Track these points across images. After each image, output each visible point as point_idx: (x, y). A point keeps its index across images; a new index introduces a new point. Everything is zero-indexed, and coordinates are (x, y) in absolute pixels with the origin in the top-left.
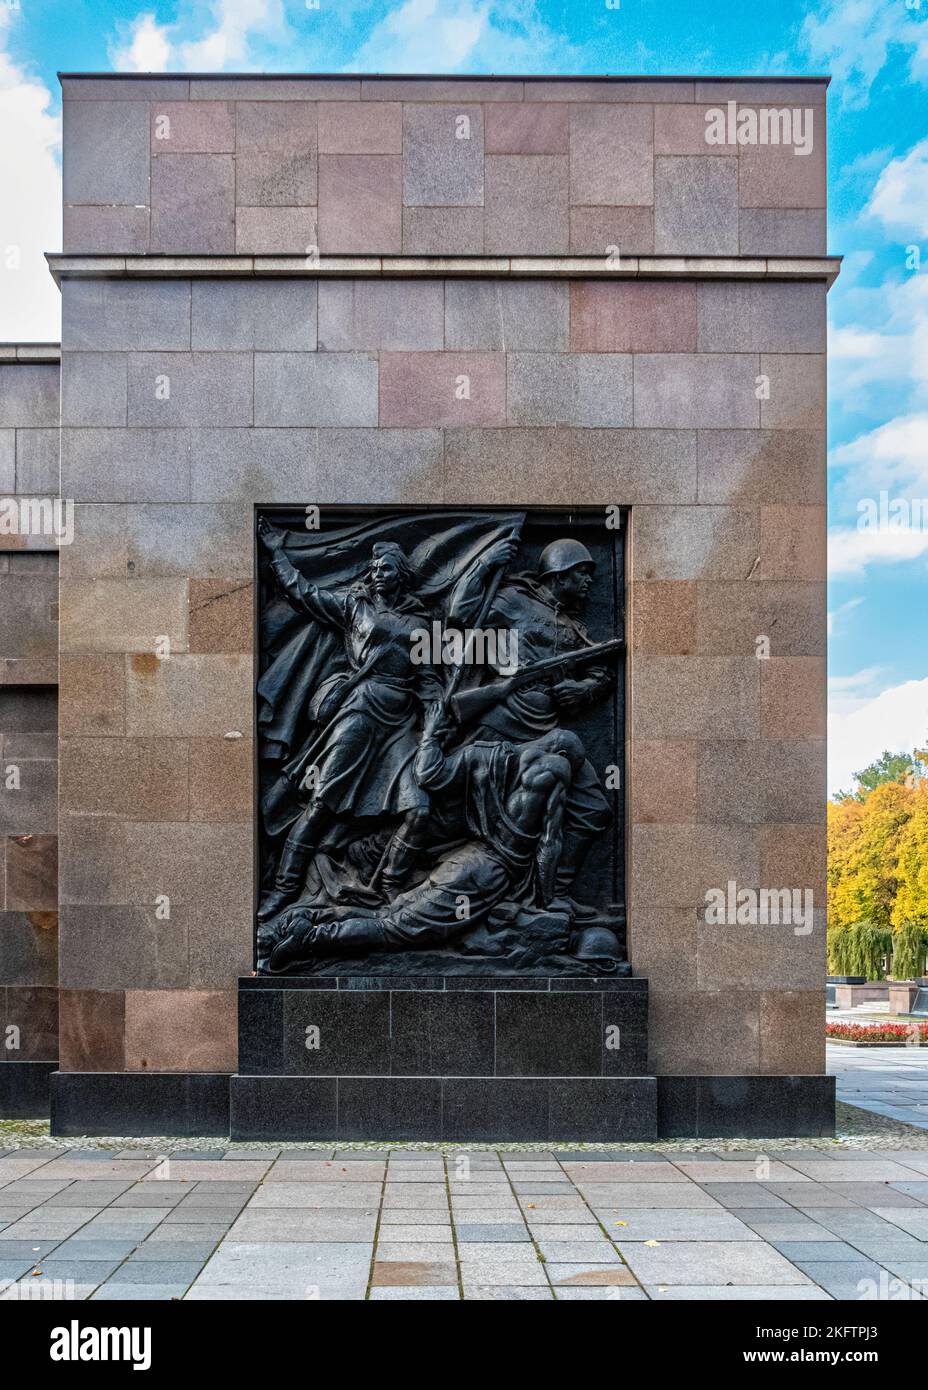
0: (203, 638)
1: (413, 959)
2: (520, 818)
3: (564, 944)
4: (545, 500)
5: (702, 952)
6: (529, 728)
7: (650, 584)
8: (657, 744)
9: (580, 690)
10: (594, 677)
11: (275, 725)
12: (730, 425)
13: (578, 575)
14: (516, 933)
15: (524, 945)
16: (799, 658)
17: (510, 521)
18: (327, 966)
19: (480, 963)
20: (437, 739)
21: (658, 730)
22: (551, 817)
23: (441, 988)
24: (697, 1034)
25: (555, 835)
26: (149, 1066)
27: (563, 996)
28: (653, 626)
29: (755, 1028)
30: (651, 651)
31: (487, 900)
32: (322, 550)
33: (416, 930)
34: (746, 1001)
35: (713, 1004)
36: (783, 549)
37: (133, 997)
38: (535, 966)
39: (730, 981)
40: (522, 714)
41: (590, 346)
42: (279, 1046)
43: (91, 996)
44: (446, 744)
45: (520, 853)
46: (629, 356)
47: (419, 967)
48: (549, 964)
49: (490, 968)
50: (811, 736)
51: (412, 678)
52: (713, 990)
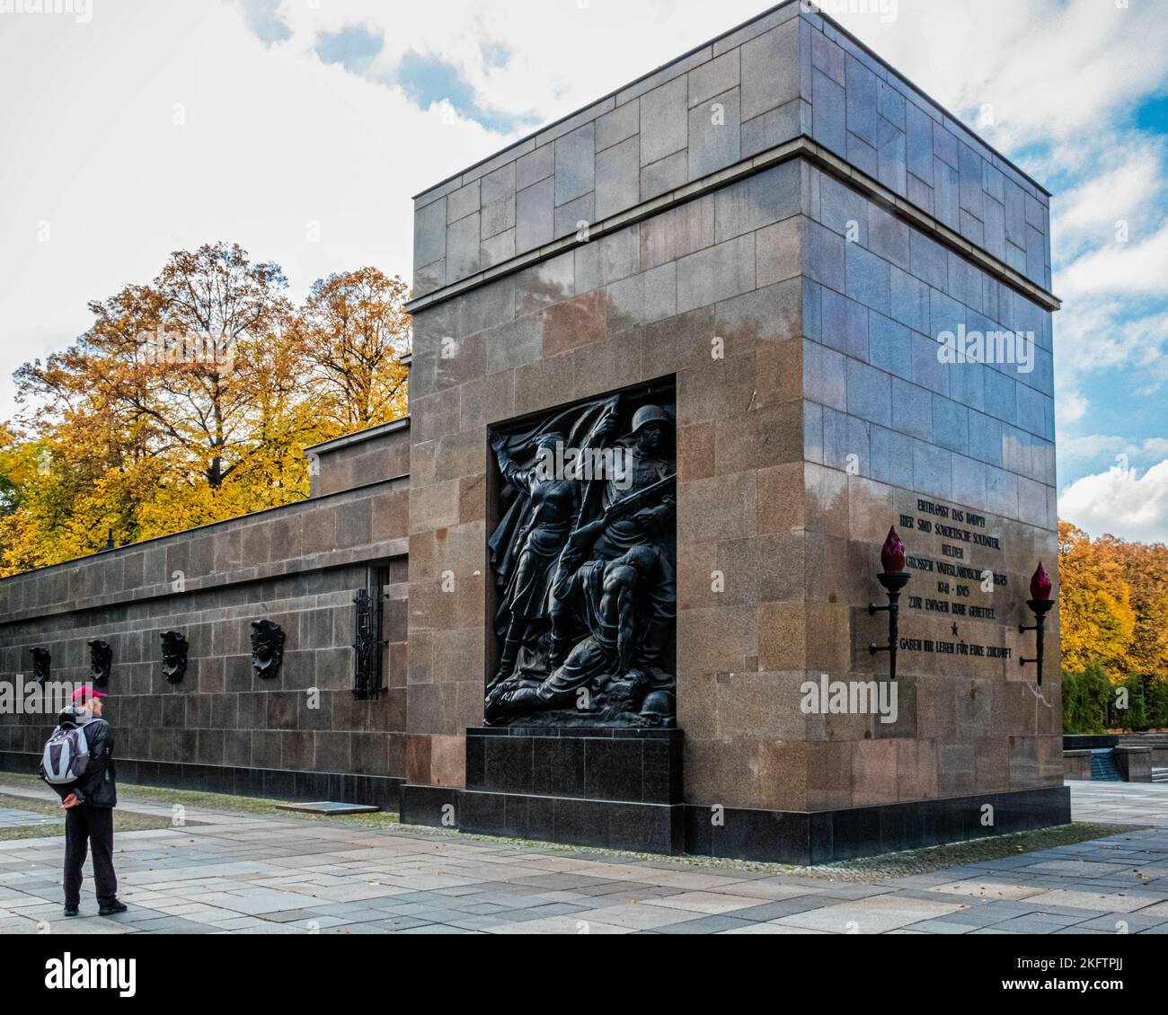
0: (466, 515)
1: (554, 715)
2: (605, 614)
3: (630, 704)
4: (628, 383)
5: (720, 709)
6: (618, 547)
7: (687, 428)
8: (692, 548)
9: (651, 515)
10: (663, 503)
11: (499, 563)
12: (737, 292)
13: (647, 432)
14: (605, 696)
15: (609, 705)
16: (783, 465)
17: (609, 402)
18: (514, 720)
19: (585, 718)
20: (565, 563)
21: (692, 538)
22: (621, 611)
23: (557, 735)
24: (717, 774)
25: (625, 624)
26: (441, 784)
27: (621, 742)
28: (688, 459)
29: (756, 771)
30: (686, 478)
31: (588, 673)
32: (525, 444)
33: (549, 696)
34: (748, 747)
35: (728, 750)
36: (772, 380)
37: (435, 738)
38: (615, 720)
39: (739, 732)
40: (614, 539)
41: (651, 264)
42: (483, 772)
43: (418, 738)
44: (571, 566)
45: (610, 639)
46: (673, 264)
47: (556, 721)
48: (623, 718)
49: (591, 721)
50: (793, 528)
51: (565, 522)
52: (727, 740)
